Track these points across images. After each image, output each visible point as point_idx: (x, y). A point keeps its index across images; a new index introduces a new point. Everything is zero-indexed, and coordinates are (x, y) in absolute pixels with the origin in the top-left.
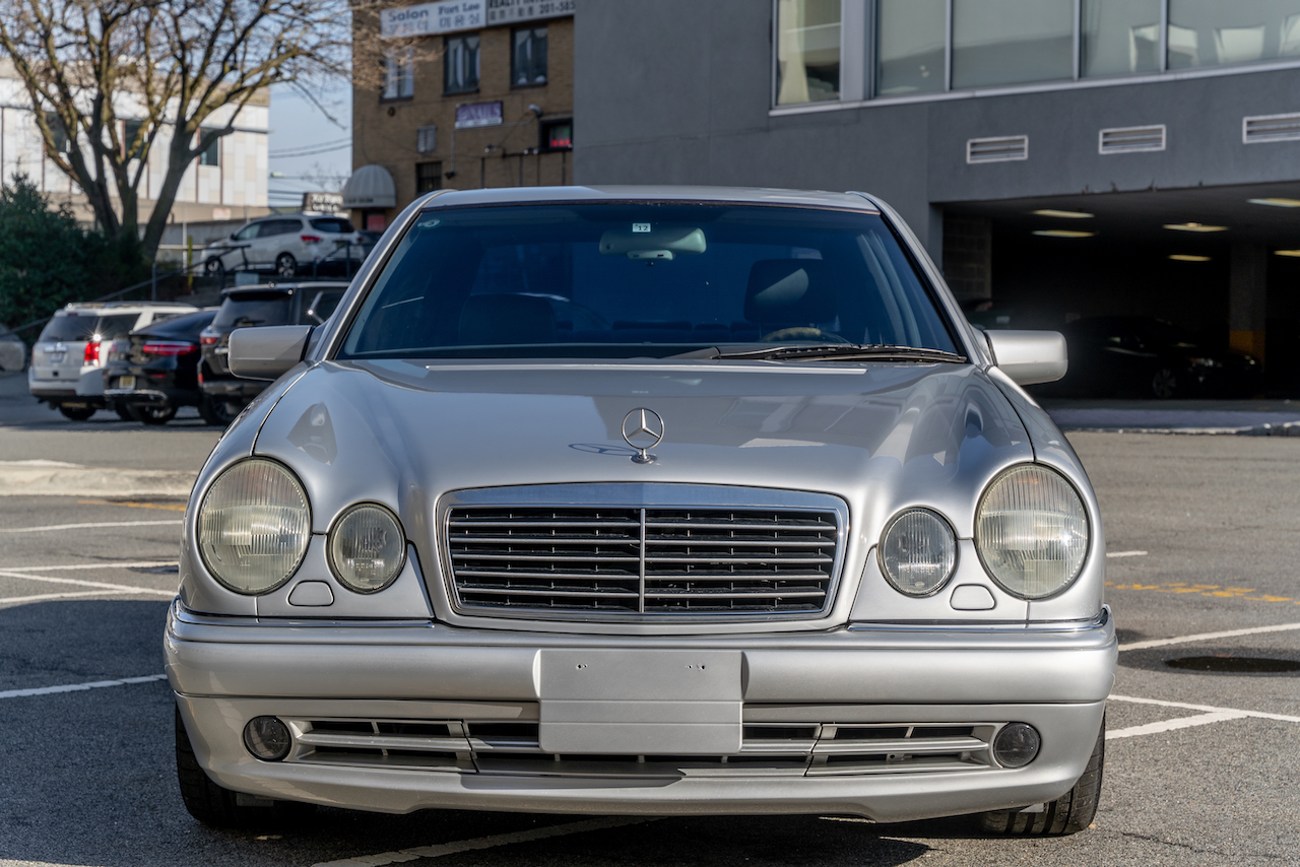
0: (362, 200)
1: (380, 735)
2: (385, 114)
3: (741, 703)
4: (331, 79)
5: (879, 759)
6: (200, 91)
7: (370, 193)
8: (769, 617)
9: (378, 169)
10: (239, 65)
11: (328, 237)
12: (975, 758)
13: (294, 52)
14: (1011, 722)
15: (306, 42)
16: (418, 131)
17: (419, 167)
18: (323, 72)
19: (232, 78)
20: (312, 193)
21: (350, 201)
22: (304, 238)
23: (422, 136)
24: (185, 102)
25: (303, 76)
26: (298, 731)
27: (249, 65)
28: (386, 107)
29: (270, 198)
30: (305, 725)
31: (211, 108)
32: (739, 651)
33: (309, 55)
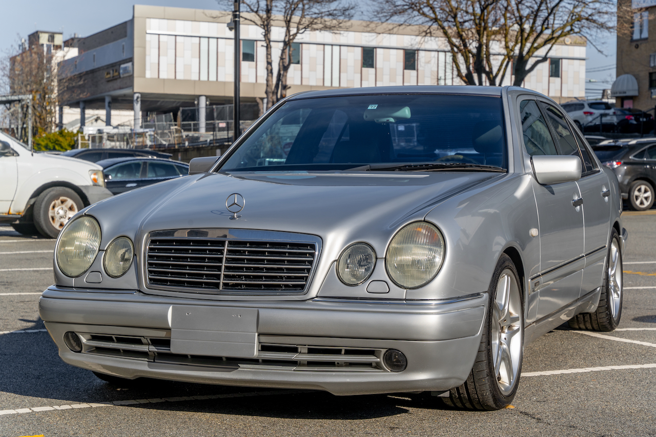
0: (620, 93)
1: (117, 343)
2: (633, 48)
3: (256, 334)
4: (601, 31)
5: (332, 364)
6: (531, 39)
7: (625, 89)
8: (278, 293)
9: (630, 77)
10: (550, 26)
11: (597, 112)
12: (378, 366)
13: (579, 19)
14: (390, 349)
15: (587, 13)
16: (650, 56)
17: (651, 74)
18: (596, 28)
19: (548, 32)
20: (607, 90)
21: (614, 93)
22: (585, 113)
23: (652, 59)
24: (523, 46)
25: (585, 30)
26: (84, 340)
27: (556, 26)
28: (634, 44)
29: (586, 93)
30: (89, 337)
31: (537, 48)
32: (257, 309)
33: (587, 19)
